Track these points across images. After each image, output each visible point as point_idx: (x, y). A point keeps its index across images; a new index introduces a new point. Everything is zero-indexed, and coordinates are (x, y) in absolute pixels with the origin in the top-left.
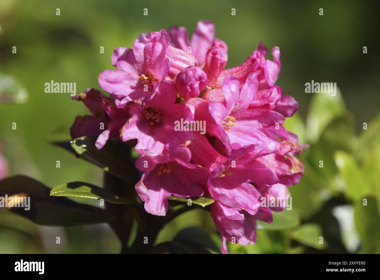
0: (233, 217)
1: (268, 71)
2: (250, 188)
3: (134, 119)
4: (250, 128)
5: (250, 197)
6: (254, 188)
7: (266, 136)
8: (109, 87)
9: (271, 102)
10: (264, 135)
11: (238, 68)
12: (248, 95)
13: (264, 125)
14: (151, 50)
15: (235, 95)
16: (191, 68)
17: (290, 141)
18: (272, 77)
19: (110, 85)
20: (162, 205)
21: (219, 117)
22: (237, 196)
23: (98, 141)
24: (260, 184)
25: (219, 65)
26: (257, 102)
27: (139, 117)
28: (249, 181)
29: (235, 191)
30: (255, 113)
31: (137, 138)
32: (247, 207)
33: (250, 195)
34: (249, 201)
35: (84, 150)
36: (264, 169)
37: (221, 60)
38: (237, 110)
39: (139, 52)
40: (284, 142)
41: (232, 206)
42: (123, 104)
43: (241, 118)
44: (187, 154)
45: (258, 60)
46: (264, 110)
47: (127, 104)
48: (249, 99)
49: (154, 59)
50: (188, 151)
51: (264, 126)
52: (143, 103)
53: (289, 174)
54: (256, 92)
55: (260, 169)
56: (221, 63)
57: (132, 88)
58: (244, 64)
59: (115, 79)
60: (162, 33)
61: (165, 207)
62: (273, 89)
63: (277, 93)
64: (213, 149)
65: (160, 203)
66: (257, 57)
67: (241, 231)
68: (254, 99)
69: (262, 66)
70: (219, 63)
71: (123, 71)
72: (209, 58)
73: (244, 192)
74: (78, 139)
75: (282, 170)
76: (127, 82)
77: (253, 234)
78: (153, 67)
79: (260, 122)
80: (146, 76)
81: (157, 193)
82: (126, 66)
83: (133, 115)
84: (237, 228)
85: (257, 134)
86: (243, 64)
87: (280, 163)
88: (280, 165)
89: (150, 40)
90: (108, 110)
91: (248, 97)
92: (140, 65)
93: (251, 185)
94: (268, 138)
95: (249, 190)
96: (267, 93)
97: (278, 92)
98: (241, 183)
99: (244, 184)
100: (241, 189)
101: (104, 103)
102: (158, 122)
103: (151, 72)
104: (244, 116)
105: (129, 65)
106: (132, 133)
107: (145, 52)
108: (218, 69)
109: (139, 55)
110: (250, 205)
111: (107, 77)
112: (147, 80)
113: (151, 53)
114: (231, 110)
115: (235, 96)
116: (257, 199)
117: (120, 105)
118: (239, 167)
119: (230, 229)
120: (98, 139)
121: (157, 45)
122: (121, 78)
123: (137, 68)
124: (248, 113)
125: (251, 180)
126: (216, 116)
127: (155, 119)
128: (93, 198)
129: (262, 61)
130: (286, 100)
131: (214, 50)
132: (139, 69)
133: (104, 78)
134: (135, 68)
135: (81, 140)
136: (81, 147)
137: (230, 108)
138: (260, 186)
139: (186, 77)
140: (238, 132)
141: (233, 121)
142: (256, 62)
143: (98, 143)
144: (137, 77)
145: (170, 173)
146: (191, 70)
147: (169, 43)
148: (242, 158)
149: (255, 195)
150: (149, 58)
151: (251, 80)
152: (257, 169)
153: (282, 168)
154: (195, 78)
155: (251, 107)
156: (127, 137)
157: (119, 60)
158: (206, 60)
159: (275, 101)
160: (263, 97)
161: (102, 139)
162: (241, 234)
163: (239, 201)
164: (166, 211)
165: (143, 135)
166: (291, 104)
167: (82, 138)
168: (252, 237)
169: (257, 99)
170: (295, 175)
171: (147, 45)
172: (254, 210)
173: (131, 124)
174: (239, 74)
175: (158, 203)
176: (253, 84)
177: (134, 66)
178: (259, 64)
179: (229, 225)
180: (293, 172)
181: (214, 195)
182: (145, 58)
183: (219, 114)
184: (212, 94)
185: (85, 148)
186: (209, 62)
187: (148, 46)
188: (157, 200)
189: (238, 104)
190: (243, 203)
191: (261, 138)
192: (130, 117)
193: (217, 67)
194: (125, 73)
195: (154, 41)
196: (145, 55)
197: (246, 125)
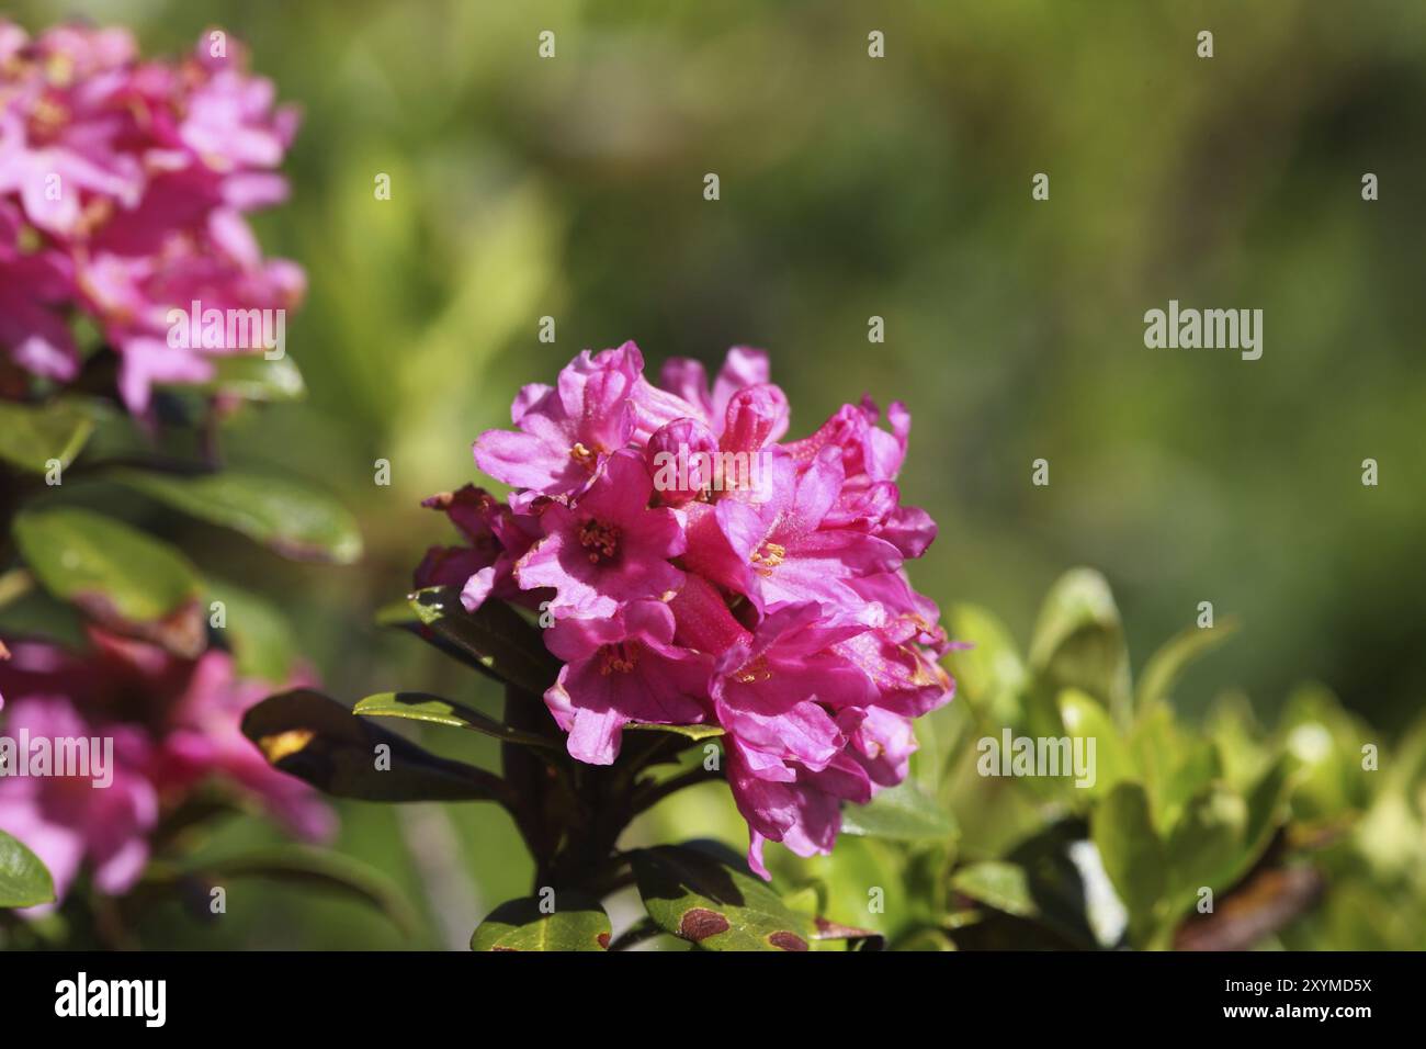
0: (769, 773)
1: (872, 453)
2: (816, 714)
3: (552, 542)
4: (821, 575)
5: (816, 734)
6: (825, 713)
7: (857, 595)
8: (499, 468)
9: (871, 515)
10: (853, 592)
11: (804, 443)
12: (819, 496)
13: (856, 570)
14: (598, 388)
15: (783, 490)
16: (681, 422)
17: (917, 616)
18: (883, 465)
19: (504, 465)
20: (608, 743)
21: (742, 537)
22: (786, 732)
23: (467, 589)
24: (840, 706)
25: (755, 427)
26: (840, 517)
27: (564, 539)
28: (814, 697)
29: (782, 721)
30: (835, 540)
31: (556, 586)
32: (806, 756)
33: (816, 731)
34: (811, 742)
35: (438, 615)
36: (849, 670)
37: (759, 416)
38: (791, 532)
39: (573, 392)
40: (905, 616)
41: (763, 743)
42: (526, 503)
43: (803, 553)
44: (666, 622)
45: (850, 424)
46: (855, 535)
47: (533, 503)
48: (819, 507)
49: (604, 409)
50: (669, 614)
51: (854, 573)
52: (569, 502)
53: (909, 687)
54: (838, 494)
55: (838, 669)
56: (759, 424)
57: (554, 475)
58: (819, 433)
59: (512, 452)
60: (626, 351)
61: (614, 747)
62: (878, 488)
63: (886, 495)
64: (731, 618)
65: (605, 738)
66: (850, 418)
67: (790, 812)
68: (831, 509)
69: (859, 439)
70: (756, 423)
71: (534, 435)
72: (734, 413)
73: (801, 722)
74: (425, 590)
75: (894, 678)
76: (542, 462)
77: (828, 831)
78: (603, 426)
79: (845, 562)
80: (585, 447)
81: (600, 716)
82: (542, 426)
83: (549, 533)
84: (782, 806)
85: (836, 590)
86: (815, 433)
87: (892, 663)
88: (889, 667)
89: (600, 366)
90: (496, 524)
91: (819, 502)
92: (574, 424)
93: (818, 708)
94: (863, 601)
95: (813, 719)
96: (862, 498)
97: (890, 494)
98: (796, 702)
99: (802, 706)
100: (795, 717)
101: (487, 505)
102: (610, 555)
103: (599, 437)
104: (808, 548)
105: (548, 421)
106: (546, 574)
107: (585, 394)
108: (753, 437)
109: (572, 399)
110: (811, 751)
111: (494, 446)
112: (589, 456)
113: (600, 395)
114: (774, 525)
115: (784, 493)
116: (831, 739)
117: (519, 506)
118: (793, 666)
119: (766, 808)
120: (466, 586)
121: (614, 377)
122: (527, 450)
123: (567, 429)
124: (819, 540)
125: (818, 695)
126: (736, 534)
127: (603, 546)
128: (450, 722)
129: (859, 427)
130: (912, 519)
131: (745, 394)
132: (572, 432)
133: (488, 448)
134: (563, 430)
135: (434, 594)
136: (431, 608)
137: (772, 521)
138: (840, 710)
139: (668, 442)
140: (793, 583)
141: (779, 555)
142: (844, 428)
143: (468, 595)
144: (566, 450)
145: (630, 670)
146: (679, 425)
147: (639, 370)
148: (794, 636)
149: (826, 731)
150: (594, 406)
151: (826, 463)
152: (832, 670)
153: (893, 673)
154: (690, 445)
155: (825, 527)
156: (531, 579)
157: (529, 412)
158: (727, 416)
159: (880, 513)
160: (855, 506)
161: (478, 587)
162: (790, 819)
163: (787, 741)
164: (614, 754)
165: (572, 581)
166: (921, 527)
167: (436, 590)
168: (825, 841)
169: (838, 510)
170: (923, 689)
171: (591, 377)
172: (820, 763)
173: (545, 554)
174: (806, 456)
175: (601, 738)
176: (831, 473)
177: (559, 425)
178: (850, 432)
179: (764, 798)
180: (919, 681)
181: (725, 719)
182: (586, 406)
183: (743, 530)
184: (739, 497)
185: (439, 611)
186: (733, 421)
187: (594, 379)
188: (599, 731)
189: (791, 514)
190: (795, 746)
191: (845, 598)
192: (543, 536)
193: (750, 433)
194: (538, 441)
195: (608, 368)
196: (585, 400)
197: (813, 569)
